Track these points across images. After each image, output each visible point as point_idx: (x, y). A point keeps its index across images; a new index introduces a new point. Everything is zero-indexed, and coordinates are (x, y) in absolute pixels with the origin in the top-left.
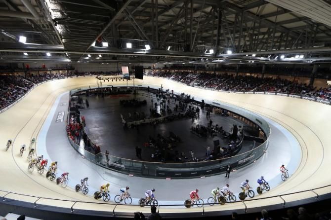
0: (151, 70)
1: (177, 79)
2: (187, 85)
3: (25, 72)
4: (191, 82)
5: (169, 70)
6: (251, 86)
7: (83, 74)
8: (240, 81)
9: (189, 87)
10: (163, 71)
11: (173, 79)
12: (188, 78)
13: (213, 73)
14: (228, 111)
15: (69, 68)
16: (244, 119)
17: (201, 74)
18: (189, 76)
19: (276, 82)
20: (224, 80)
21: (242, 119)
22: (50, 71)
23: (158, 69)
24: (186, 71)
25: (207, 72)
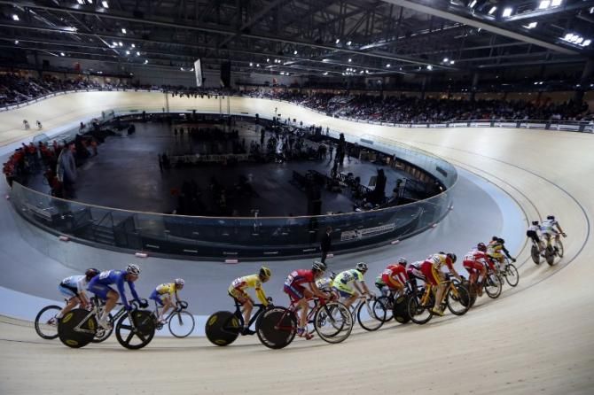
0: (269, 89)
1: (312, 105)
2: (327, 115)
3: (40, 71)
4: (335, 110)
5: (301, 88)
6: (445, 114)
7: (148, 87)
8: (425, 107)
9: (330, 118)
10: (290, 90)
11: (306, 105)
12: (332, 104)
13: (378, 95)
14: (386, 155)
15: (124, 74)
16: (414, 170)
17: (357, 96)
18: (334, 100)
19: (498, 107)
20: (396, 107)
21: (411, 170)
22: (88, 75)
23: (282, 86)
24: (331, 91)
25: (369, 94)
